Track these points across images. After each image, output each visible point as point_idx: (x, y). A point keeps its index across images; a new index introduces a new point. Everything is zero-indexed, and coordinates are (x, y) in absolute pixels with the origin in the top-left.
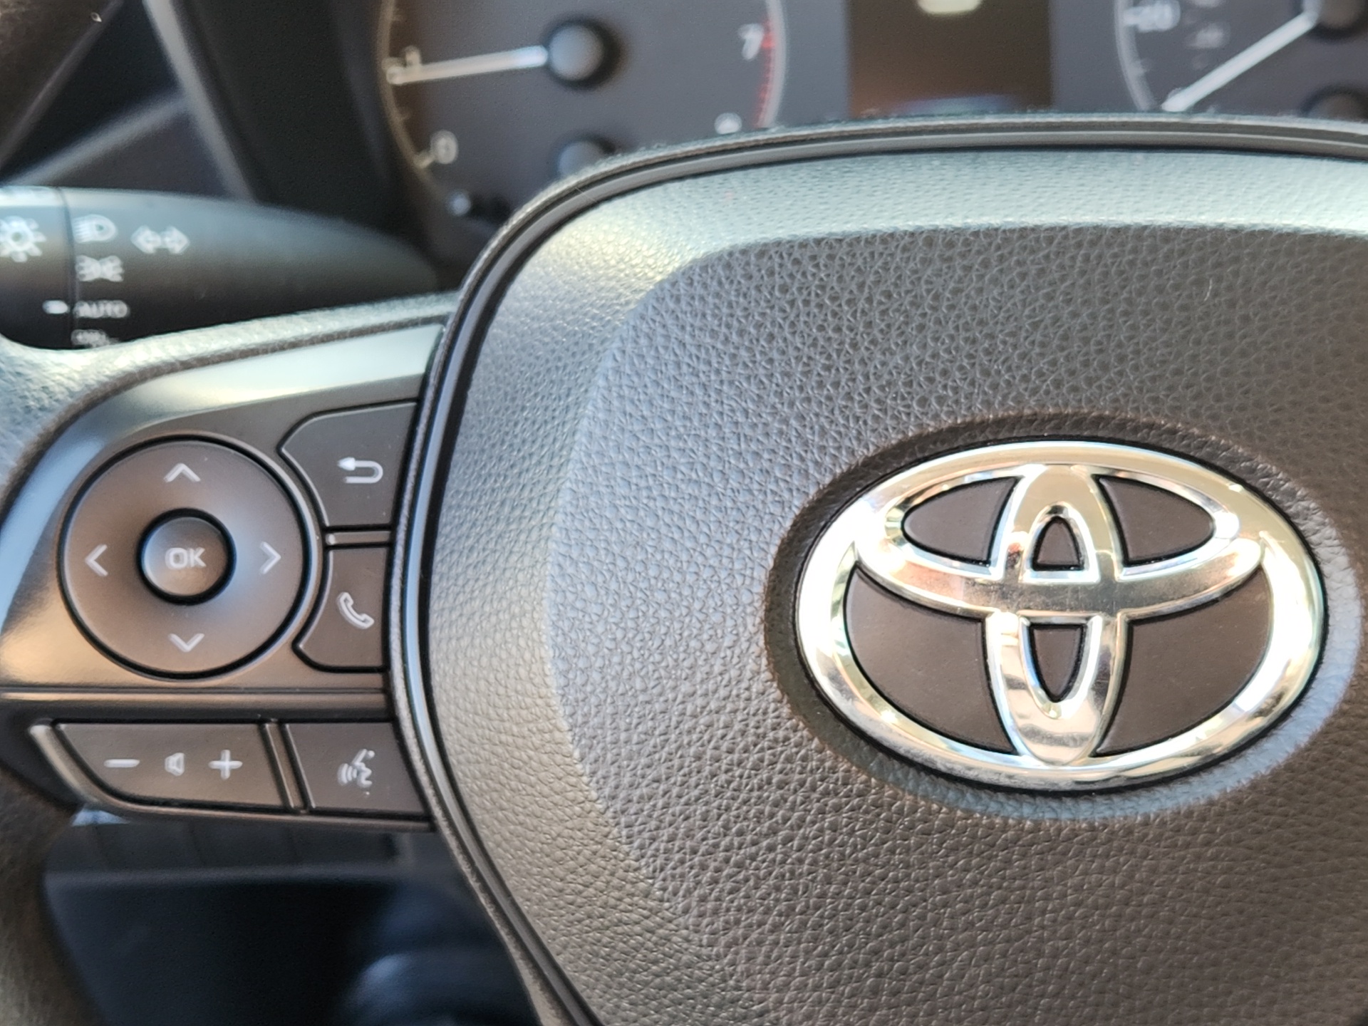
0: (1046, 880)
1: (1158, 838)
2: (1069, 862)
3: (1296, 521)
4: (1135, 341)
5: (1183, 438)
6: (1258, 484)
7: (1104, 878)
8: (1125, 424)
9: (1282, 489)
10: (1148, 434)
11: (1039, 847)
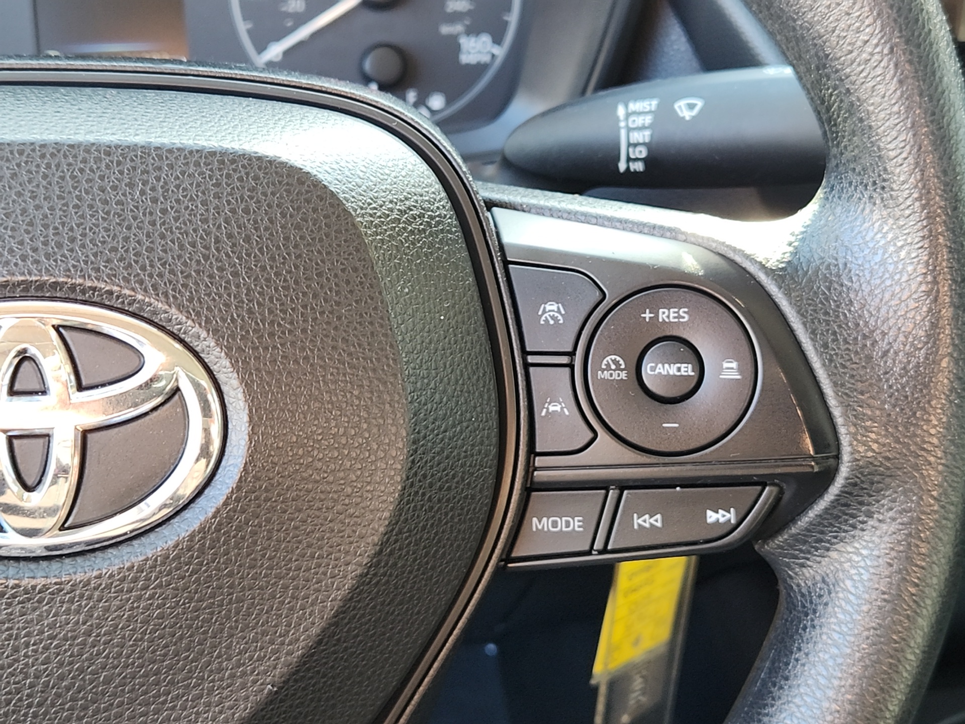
0: (27, 622)
1: (109, 586)
2: (45, 608)
3: (202, 355)
4: (84, 227)
5: (118, 297)
6: (175, 330)
7: (72, 618)
8: (75, 287)
9: (190, 333)
10: (93, 294)
11: (21, 598)
